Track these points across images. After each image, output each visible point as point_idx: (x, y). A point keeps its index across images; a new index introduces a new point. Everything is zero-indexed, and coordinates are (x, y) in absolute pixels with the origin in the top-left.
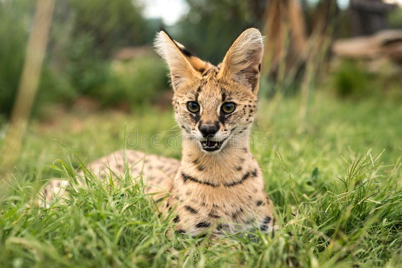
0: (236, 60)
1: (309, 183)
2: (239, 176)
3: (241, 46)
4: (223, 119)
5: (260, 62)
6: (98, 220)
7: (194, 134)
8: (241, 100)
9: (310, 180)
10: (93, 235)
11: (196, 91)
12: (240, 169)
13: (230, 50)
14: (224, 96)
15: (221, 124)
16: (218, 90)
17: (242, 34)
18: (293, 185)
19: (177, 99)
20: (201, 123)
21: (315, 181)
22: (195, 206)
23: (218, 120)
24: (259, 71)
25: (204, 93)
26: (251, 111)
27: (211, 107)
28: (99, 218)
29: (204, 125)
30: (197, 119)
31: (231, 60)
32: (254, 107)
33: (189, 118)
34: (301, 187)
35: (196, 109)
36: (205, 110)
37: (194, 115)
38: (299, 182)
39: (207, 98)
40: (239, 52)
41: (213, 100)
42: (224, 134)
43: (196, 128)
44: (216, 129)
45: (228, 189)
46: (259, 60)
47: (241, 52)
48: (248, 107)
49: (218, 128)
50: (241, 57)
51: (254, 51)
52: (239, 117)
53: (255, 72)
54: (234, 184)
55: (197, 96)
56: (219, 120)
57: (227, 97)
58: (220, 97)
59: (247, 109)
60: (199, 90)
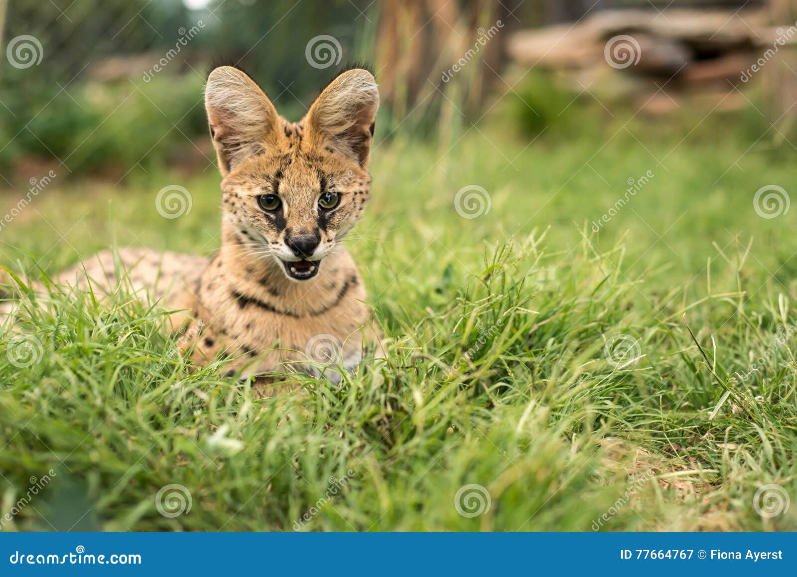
0: (328, 119)
1: (439, 291)
2: (333, 296)
3: (336, 99)
4: (323, 223)
5: (373, 120)
6: (81, 357)
7: (276, 251)
8: (348, 185)
9: (440, 285)
10: (73, 378)
11: (272, 176)
12: (333, 286)
13: (316, 102)
14: (323, 183)
15: (321, 232)
16: (314, 174)
17: (337, 79)
18: (413, 296)
19: (232, 189)
20: (288, 232)
21: (448, 286)
22: (255, 346)
23: (317, 226)
24: (370, 134)
25: (289, 180)
26: (363, 200)
27: (303, 204)
28: (81, 353)
29: (296, 235)
30: (280, 224)
31: (318, 119)
32: (367, 192)
33: (265, 222)
34: (425, 300)
35: (273, 206)
36: (293, 210)
37: (272, 216)
38: (422, 289)
39: (295, 189)
40: (332, 108)
41: (307, 193)
42: (327, 248)
43: (281, 240)
44: (316, 242)
45: (316, 319)
46: (371, 117)
47: (337, 106)
48: (358, 195)
49: (319, 238)
50: (335, 115)
51: (359, 106)
52: (348, 216)
53: (365, 138)
54: (325, 310)
55: (276, 185)
56: (319, 225)
57: (329, 184)
58: (318, 186)
59: (358, 198)
60: (279, 175)
